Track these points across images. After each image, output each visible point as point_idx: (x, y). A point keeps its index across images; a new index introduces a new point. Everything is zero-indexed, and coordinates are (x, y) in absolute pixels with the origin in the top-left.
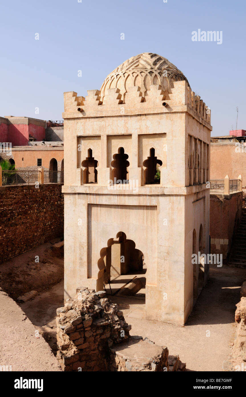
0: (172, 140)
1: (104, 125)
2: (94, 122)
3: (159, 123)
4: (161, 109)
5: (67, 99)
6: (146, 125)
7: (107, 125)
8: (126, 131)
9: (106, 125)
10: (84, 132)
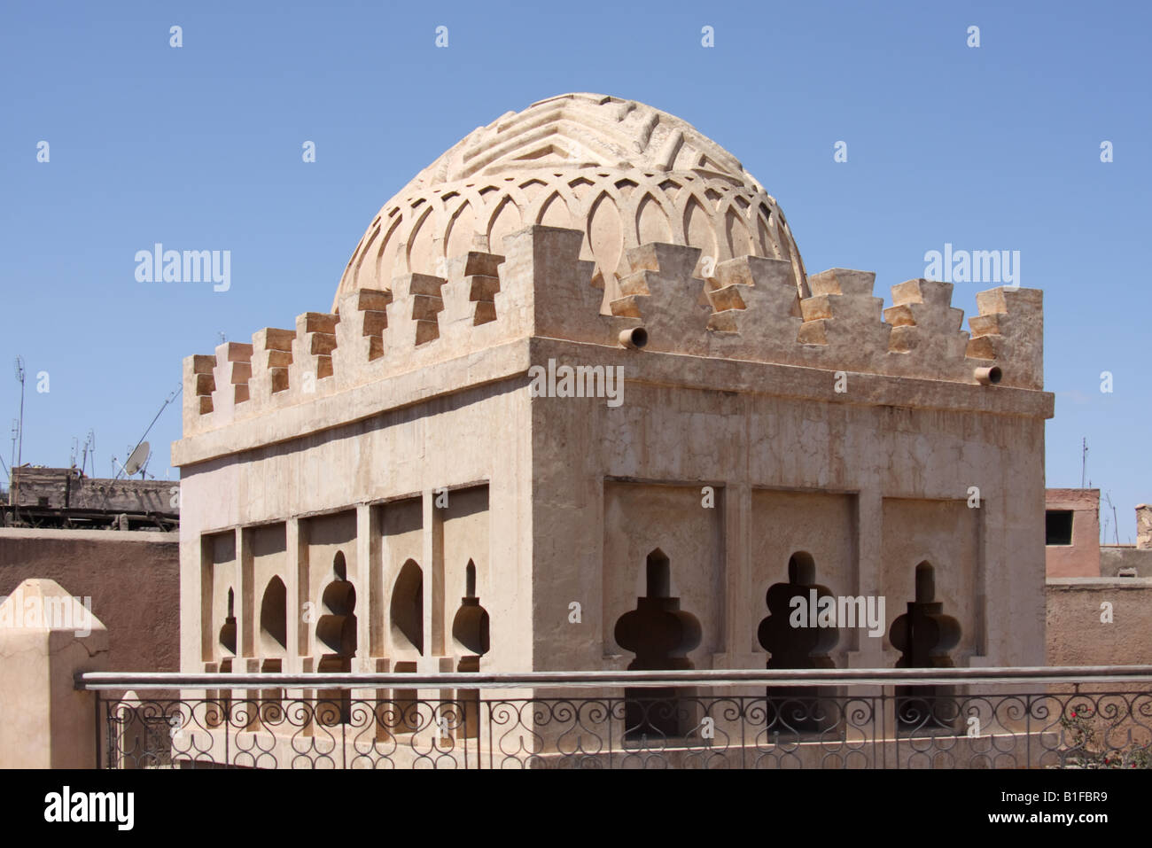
0: (1005, 530)
1: (743, 434)
2: (692, 413)
3: (961, 452)
4: (969, 394)
5: (548, 263)
6: (912, 455)
7: (754, 438)
8: (833, 475)
9: (748, 435)
10: (645, 460)
